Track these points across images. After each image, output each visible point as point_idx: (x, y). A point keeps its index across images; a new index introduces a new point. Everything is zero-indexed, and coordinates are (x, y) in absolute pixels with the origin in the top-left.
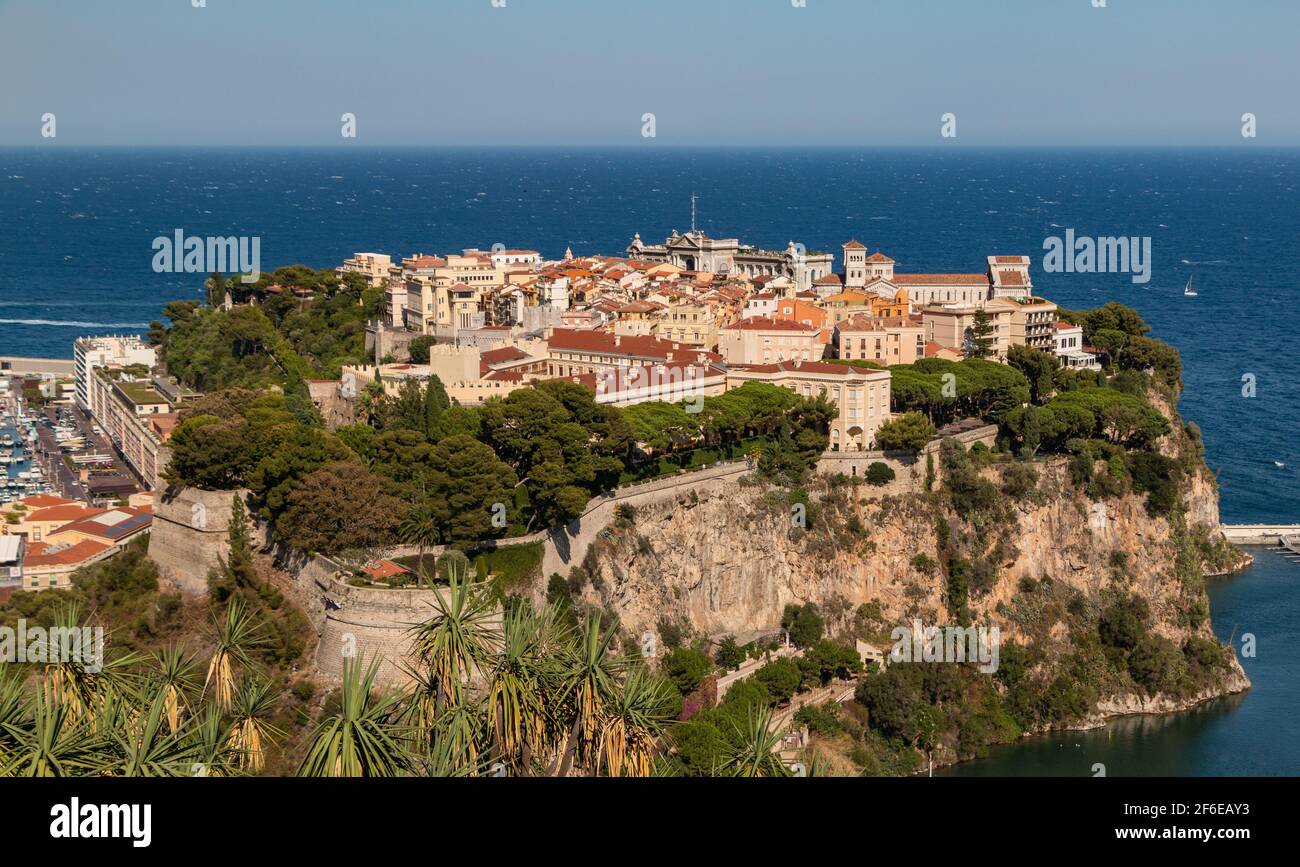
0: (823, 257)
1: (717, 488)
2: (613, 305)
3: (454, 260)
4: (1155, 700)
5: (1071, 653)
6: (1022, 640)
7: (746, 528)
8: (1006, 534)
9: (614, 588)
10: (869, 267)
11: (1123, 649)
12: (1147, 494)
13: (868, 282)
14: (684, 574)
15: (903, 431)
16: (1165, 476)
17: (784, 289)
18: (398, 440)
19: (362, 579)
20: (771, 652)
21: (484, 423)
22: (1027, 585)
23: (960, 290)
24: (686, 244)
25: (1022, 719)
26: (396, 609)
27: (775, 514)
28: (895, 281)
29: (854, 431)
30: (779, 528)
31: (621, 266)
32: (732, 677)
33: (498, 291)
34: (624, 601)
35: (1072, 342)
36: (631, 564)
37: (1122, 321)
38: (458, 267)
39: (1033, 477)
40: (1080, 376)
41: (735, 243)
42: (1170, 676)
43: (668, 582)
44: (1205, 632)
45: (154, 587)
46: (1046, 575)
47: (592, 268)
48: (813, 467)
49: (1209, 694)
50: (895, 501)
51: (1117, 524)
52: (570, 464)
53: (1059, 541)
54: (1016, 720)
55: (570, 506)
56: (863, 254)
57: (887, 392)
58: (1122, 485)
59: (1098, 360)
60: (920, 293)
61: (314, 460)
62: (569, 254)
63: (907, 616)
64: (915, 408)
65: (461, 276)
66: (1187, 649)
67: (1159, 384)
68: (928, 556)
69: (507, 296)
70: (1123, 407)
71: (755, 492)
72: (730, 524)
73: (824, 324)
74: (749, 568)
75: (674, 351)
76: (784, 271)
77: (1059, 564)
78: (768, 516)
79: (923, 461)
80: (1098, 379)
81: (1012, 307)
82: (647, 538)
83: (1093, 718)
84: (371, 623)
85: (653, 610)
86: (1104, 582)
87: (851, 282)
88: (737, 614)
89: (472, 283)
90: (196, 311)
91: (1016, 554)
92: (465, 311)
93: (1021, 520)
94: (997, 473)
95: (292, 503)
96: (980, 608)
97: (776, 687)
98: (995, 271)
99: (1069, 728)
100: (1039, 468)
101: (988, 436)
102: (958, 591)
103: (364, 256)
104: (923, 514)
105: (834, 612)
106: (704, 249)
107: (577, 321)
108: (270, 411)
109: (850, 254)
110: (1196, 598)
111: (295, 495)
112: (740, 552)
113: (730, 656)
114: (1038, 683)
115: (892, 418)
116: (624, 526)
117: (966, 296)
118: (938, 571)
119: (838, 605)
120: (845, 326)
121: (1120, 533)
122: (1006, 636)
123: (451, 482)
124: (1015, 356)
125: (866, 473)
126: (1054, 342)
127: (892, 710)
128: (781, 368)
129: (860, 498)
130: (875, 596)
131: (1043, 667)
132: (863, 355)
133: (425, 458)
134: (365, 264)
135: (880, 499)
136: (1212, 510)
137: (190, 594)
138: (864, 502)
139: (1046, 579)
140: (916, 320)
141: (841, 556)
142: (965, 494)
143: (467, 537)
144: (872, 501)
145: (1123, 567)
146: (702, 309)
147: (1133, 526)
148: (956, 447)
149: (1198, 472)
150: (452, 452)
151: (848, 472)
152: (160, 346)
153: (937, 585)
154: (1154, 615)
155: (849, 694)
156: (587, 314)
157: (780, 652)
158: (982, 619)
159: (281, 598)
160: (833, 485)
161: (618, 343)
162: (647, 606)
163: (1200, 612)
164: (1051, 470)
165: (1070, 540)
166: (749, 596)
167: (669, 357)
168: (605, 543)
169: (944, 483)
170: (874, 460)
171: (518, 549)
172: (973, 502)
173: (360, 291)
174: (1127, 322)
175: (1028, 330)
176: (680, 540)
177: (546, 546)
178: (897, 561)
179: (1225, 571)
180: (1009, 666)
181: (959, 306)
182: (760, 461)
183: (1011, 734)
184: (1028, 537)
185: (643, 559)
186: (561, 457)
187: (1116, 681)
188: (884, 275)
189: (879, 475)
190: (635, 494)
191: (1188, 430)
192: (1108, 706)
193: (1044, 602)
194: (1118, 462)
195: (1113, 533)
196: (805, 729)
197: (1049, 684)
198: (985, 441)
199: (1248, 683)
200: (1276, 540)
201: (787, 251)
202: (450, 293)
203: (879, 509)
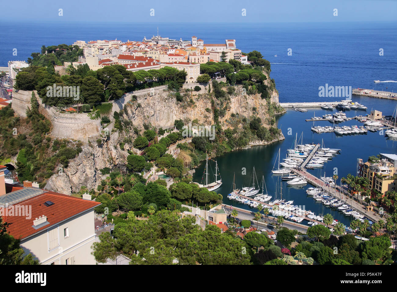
0: (189, 42)
1: (158, 92)
2: (136, 51)
3: (99, 41)
4: (263, 142)
5: (243, 131)
6: (232, 128)
7: (165, 102)
8: (228, 103)
9: (131, 115)
10: (198, 42)
11: (255, 130)
12: (261, 93)
13: (197, 46)
14: (150, 112)
15: (203, 78)
16: (265, 90)
17: (177, 47)
18: (74, 77)
19: (63, 111)
20: (172, 131)
21: (98, 75)
23: (219, 47)
24: (156, 39)
25: (231, 147)
26: (71, 118)
27: (172, 98)
28: (204, 46)
29: (191, 78)
30: (173, 101)
31: (140, 43)
32: (162, 136)
33: (110, 48)
34: (134, 119)
35: (245, 60)
36: (136, 110)
37: (257, 55)
38: (100, 43)
39: (234, 90)
40: (246, 66)
41: (168, 39)
42: (266, 136)
43: (146, 114)
44: (275, 126)
45: (13, 115)
47: (133, 44)
48: (182, 87)
49: (275, 141)
50: (201, 95)
51: (254, 101)
52: (119, 84)
53: (240, 105)
54: (230, 147)
55: (119, 95)
56: (196, 39)
57: (199, 69)
58: (255, 91)
59: (251, 64)
60: (209, 49)
61: (52, 83)
62: (128, 41)
63: (204, 122)
64: (206, 73)
65: (101, 45)
66: (270, 130)
67: (265, 70)
68: (209, 108)
69: (112, 50)
70: (256, 73)
71: (167, 93)
72: (161, 100)
73: (186, 55)
74: (166, 111)
75: (148, 60)
76: (179, 45)
78: (171, 99)
79: (208, 85)
80: (250, 67)
81: (231, 51)
82: (140, 104)
83: (248, 146)
84: (66, 122)
85: (142, 121)
86: (251, 114)
87: (193, 46)
88: (163, 122)
89: (103, 47)
90: (39, 55)
91: (230, 108)
93: (231, 100)
94: (226, 89)
96: (222, 120)
97: (173, 139)
98: (227, 43)
99: (242, 148)
100: (236, 87)
101: (224, 80)
102: (216, 117)
103: (79, 41)
104: (208, 98)
105: (187, 122)
106: (160, 40)
107: (127, 54)
109: (193, 39)
110: (272, 118)
112: (164, 107)
113: (161, 132)
114: (235, 138)
115: (200, 75)
116: (134, 100)
117: (221, 49)
118: (211, 112)
119: (187, 121)
120: (190, 55)
121: (255, 103)
122: (228, 127)
123: (87, 88)
124: (231, 62)
125: (194, 88)
126: (240, 59)
127: (200, 144)
128: (173, 63)
129: (193, 94)
130: (196, 118)
131: (237, 134)
132: (195, 62)
133: (81, 82)
134: (79, 43)
135: (198, 94)
136: (277, 99)
137: (22, 117)
138: (194, 95)
139: (237, 114)
140: (208, 54)
141: (189, 108)
142: (218, 94)
143: (93, 102)
144: (196, 95)
145: (256, 111)
146: (157, 51)
147: (258, 101)
148: (216, 83)
149: (274, 90)
150: (88, 81)
151: (190, 88)
152: (31, 64)
153: (211, 115)
154: (262, 122)
155: (190, 141)
156: (129, 52)
157: (174, 131)
158: (222, 123)
159: (45, 117)
160: (186, 92)
161: (135, 58)
162: (140, 120)
163: (273, 122)
164: (238, 88)
165: (243, 105)
166: (166, 118)
167: (147, 61)
168: (129, 104)
169: (213, 91)
170: (196, 86)
171: (106, 105)
172: (220, 95)
173: (78, 50)
174: (258, 55)
175: (235, 57)
176: (148, 104)
177: (114, 104)
178: (202, 109)
179: (280, 113)
180: (228, 134)
181: (218, 51)
182: (168, 86)
183: (229, 150)
184: (233, 104)
185: (139, 109)
186: (117, 83)
187: (253, 138)
188: (201, 44)
189: (197, 89)
190: (137, 93)
191: (272, 81)
192: (252, 143)
193: (237, 119)
194: (254, 86)
195: (253, 103)
196: (179, 149)
197: (238, 138)
198: (223, 81)
199: (284, 138)
200: (292, 106)
201: (180, 41)
202: (98, 49)
203: (197, 97)
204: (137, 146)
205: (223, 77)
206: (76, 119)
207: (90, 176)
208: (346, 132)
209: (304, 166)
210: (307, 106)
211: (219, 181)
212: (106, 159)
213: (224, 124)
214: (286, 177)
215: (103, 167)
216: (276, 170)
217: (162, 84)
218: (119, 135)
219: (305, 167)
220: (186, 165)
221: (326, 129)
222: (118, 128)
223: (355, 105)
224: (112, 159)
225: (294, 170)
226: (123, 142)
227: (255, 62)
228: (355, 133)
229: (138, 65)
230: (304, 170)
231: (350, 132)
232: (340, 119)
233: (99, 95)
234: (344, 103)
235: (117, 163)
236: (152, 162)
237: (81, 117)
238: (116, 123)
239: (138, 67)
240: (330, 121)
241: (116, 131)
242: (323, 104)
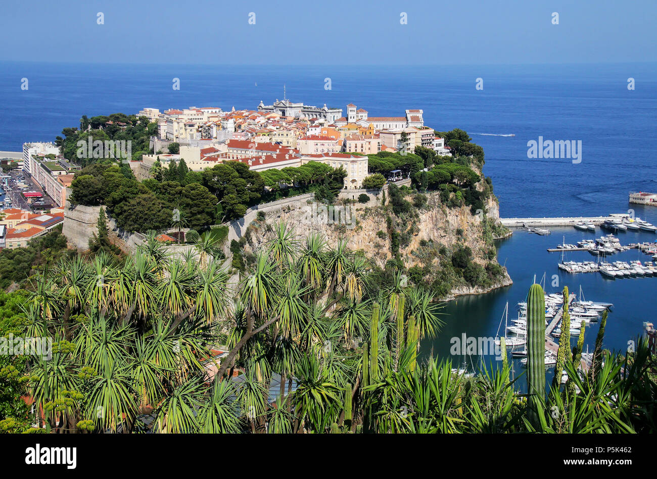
0: (338, 111)
1: (298, 205)
2: (253, 130)
3: (186, 111)
4: (474, 289)
5: (441, 270)
6: (421, 265)
8: (414, 222)
9: (257, 245)
10: (358, 114)
11: (461, 269)
12: (471, 206)
13: (357, 121)
15: (374, 182)
16: (478, 199)
17: (323, 123)
18: (168, 185)
21: (204, 179)
22: (423, 243)
23: (395, 123)
24: (282, 105)
28: (368, 120)
29: (354, 181)
31: (256, 114)
33: (205, 124)
34: (261, 251)
35: (440, 145)
36: (264, 235)
37: (460, 136)
38: (188, 114)
39: (425, 199)
40: (444, 158)
41: (302, 105)
42: (480, 279)
44: (494, 262)
45: (65, 246)
46: (430, 239)
47: (244, 115)
48: (337, 196)
49: (496, 287)
50: (370, 210)
52: (239, 195)
53: (436, 225)
55: (240, 212)
56: (355, 109)
57: (367, 165)
58: (461, 202)
59: (450, 152)
60: (379, 125)
61: (134, 194)
62: (234, 109)
63: (375, 256)
64: (378, 172)
65: (189, 118)
66: (487, 268)
67: (475, 162)
68: (383, 232)
69: (209, 126)
70: (462, 171)
73: (340, 138)
75: (280, 149)
76: (322, 116)
77: (436, 234)
79: (381, 193)
80: (451, 160)
81: (415, 130)
82: (270, 225)
83: (450, 296)
86: (454, 241)
87: (350, 120)
89: (194, 121)
90: (76, 132)
91: (418, 230)
92: (191, 133)
93: (420, 217)
94: (411, 198)
95: (125, 211)
96: (404, 252)
98: (409, 116)
99: (440, 300)
100: (428, 196)
101: (407, 182)
102: (396, 246)
103: (148, 109)
104: (381, 214)
106: (289, 107)
107: (239, 137)
108: (114, 173)
109: (350, 109)
110: (491, 248)
111: (125, 208)
112: (307, 230)
114: (428, 282)
115: (369, 176)
116: (261, 220)
117: (398, 127)
118: (387, 238)
120: (348, 138)
121: (460, 221)
122: (414, 264)
123: (191, 202)
124: (418, 151)
125: (358, 198)
126: (433, 145)
128: (323, 155)
129: (356, 208)
130: (362, 248)
131: (430, 276)
132: (356, 150)
133: (180, 192)
134: (148, 113)
135: (364, 208)
136: (496, 213)
137: (81, 249)
138: (357, 210)
139: (430, 240)
140: (377, 136)
141: (349, 232)
142: (399, 206)
143: (198, 225)
144: (361, 209)
145: (461, 236)
146: (290, 132)
147: (466, 219)
148: (394, 187)
149: (491, 197)
150: (192, 190)
151: (351, 198)
153: (387, 243)
154: (474, 254)
156: (243, 134)
158: (405, 257)
159: (120, 250)
160: (345, 203)
161: (256, 146)
163: (492, 254)
164: (432, 197)
165: (440, 225)
167: (278, 150)
168: (253, 227)
169: (390, 202)
170: (361, 193)
171: (218, 229)
172: (401, 210)
173: (146, 124)
174: (463, 137)
175: (423, 140)
177: (230, 228)
178: (371, 233)
179: (501, 237)
180: (416, 276)
181: (394, 130)
182: (316, 194)
184: (423, 224)
185: (268, 234)
186: (236, 192)
187: (459, 281)
188: (364, 118)
189: (363, 199)
190: (264, 207)
191: (486, 180)
192: (456, 291)
193: (430, 250)
194: (459, 193)
195: (457, 223)
197: (432, 283)
198: (406, 185)
199: (511, 282)
200: (522, 224)
201: (324, 108)
202: (185, 125)
203: (363, 213)
205: (405, 177)
206: (177, 254)
208: (620, 273)
209: (549, 333)
210: (549, 225)
213: (408, 258)
214: (520, 352)
217: (304, 192)
218: (240, 279)
219: (551, 335)
221: (584, 267)
222: (238, 268)
223: (636, 222)
227: (458, 151)
228: (638, 275)
229: (264, 159)
230: (549, 340)
231: (627, 272)
232: (609, 248)
233: (208, 213)
234: (614, 220)
238: (234, 259)
239: (265, 162)
240: (591, 253)
241: (235, 273)
242: (577, 221)
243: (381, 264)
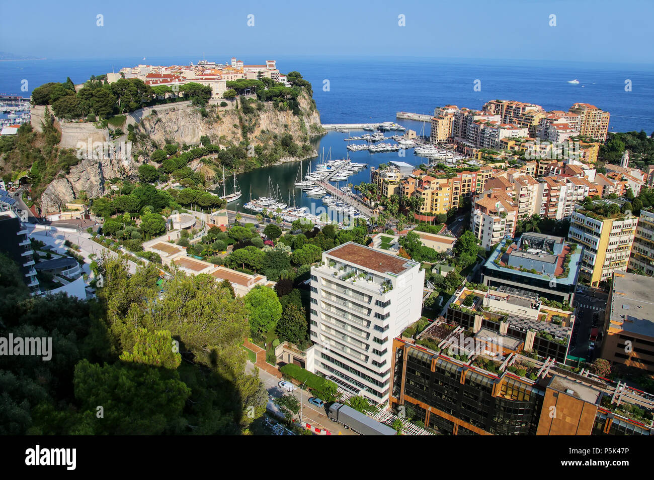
1: (181, 107)
4: (294, 158)
6: (262, 145)
7: (189, 117)
8: (257, 119)
9: (150, 129)
10: (237, 64)
11: (287, 147)
12: (293, 110)
13: (236, 67)
14: (173, 128)
15: (230, 94)
20: (197, 147)
25: (261, 163)
27: (197, 114)
28: (243, 66)
29: (217, 94)
30: (198, 117)
34: (153, 133)
35: (284, 80)
36: (155, 124)
37: (296, 75)
39: (264, 106)
41: (214, 63)
42: (298, 153)
43: (168, 129)
44: (308, 143)
45: (32, 131)
48: (208, 103)
49: (308, 157)
50: (228, 111)
51: (285, 118)
52: (133, 97)
53: (271, 121)
56: (235, 60)
57: (225, 85)
58: (287, 108)
59: (290, 84)
60: (248, 69)
63: (232, 139)
64: (233, 89)
66: (303, 147)
67: (305, 90)
68: (237, 124)
71: (192, 109)
72: (185, 116)
74: (191, 127)
78: (195, 114)
79: (235, 101)
81: (268, 71)
82: (160, 118)
83: (279, 162)
84: (71, 132)
85: (163, 136)
86: (283, 131)
87: (233, 67)
88: (188, 138)
91: (259, 124)
93: (261, 116)
94: (255, 105)
95: (57, 106)
96: (251, 137)
97: (197, 155)
98: (267, 64)
99: (273, 165)
100: (265, 104)
101: (254, 97)
102: (245, 133)
104: (235, 114)
106: (206, 65)
109: (232, 60)
111: (57, 104)
112: (188, 123)
113: (186, 147)
114: (266, 155)
115: (227, 91)
116: (154, 115)
117: (258, 69)
118: (239, 128)
119: (214, 137)
122: (257, 144)
125: (221, 104)
126: (279, 79)
127: (227, 159)
130: (224, 134)
131: (267, 151)
135: (224, 110)
136: (318, 120)
137: (39, 132)
138: (220, 111)
139: (268, 130)
141: (215, 124)
142: (247, 110)
144: (222, 111)
145: (287, 128)
147: (290, 118)
148: (245, 99)
149: (314, 111)
150: (98, 92)
151: (216, 104)
153: (240, 131)
154: (294, 139)
155: (216, 156)
157: (199, 147)
158: (251, 139)
160: (212, 107)
161: (162, 76)
162: (161, 135)
164: (269, 105)
165: (273, 121)
166: (192, 134)
168: (147, 119)
169: (241, 107)
170: (222, 101)
171: (119, 117)
172: (248, 112)
174: (298, 76)
175: (272, 76)
176: (171, 120)
177: (128, 117)
178: (229, 125)
179: (321, 134)
180: (258, 151)
181: (255, 71)
182: (193, 101)
183: (258, 166)
184: (263, 120)
185: (159, 123)
187: (285, 154)
188: (241, 66)
189: (224, 105)
190: (157, 108)
192: (283, 160)
193: (267, 136)
194: (285, 103)
195: (285, 120)
196: (202, 163)
197: (268, 155)
198: (253, 98)
199: (318, 155)
200: (334, 128)
203: (224, 113)
204: (155, 159)
205: (253, 93)
206: (81, 128)
207: (95, 183)
208: (378, 150)
209: (328, 179)
210: (349, 128)
211: (238, 193)
212: (116, 169)
213: (253, 140)
214: (307, 189)
215: (112, 177)
216: (299, 182)
217: (187, 100)
218: (133, 147)
220: (210, 180)
221: (360, 147)
222: (132, 140)
223: (395, 126)
224: (124, 170)
225: (317, 182)
226: (136, 154)
227: (294, 83)
228: (387, 150)
229: (162, 81)
230: (326, 182)
231: (382, 149)
232: (377, 138)
233: (110, 107)
234: (385, 125)
235: (130, 174)
236: (170, 175)
237: (86, 127)
238: (130, 135)
239: (160, 83)
240: (367, 140)
242: (365, 126)
243: (236, 144)
